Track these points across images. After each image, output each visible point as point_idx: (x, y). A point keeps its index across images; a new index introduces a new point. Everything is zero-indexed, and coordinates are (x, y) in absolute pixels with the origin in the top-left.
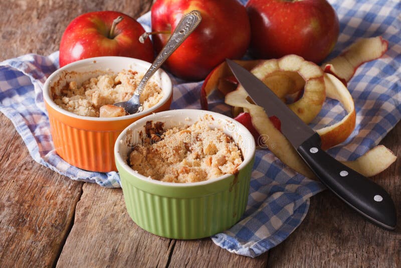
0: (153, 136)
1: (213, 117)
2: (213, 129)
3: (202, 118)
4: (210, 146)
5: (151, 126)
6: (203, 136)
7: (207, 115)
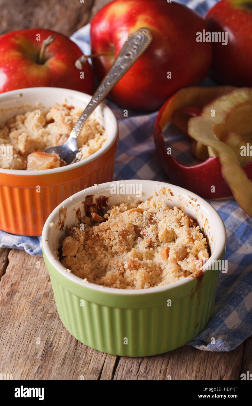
0: (93, 215)
1: (172, 192)
2: (171, 208)
3: (158, 193)
4: (167, 232)
5: (92, 201)
6: (159, 216)
7: (164, 188)
